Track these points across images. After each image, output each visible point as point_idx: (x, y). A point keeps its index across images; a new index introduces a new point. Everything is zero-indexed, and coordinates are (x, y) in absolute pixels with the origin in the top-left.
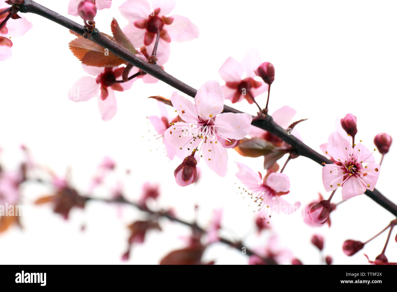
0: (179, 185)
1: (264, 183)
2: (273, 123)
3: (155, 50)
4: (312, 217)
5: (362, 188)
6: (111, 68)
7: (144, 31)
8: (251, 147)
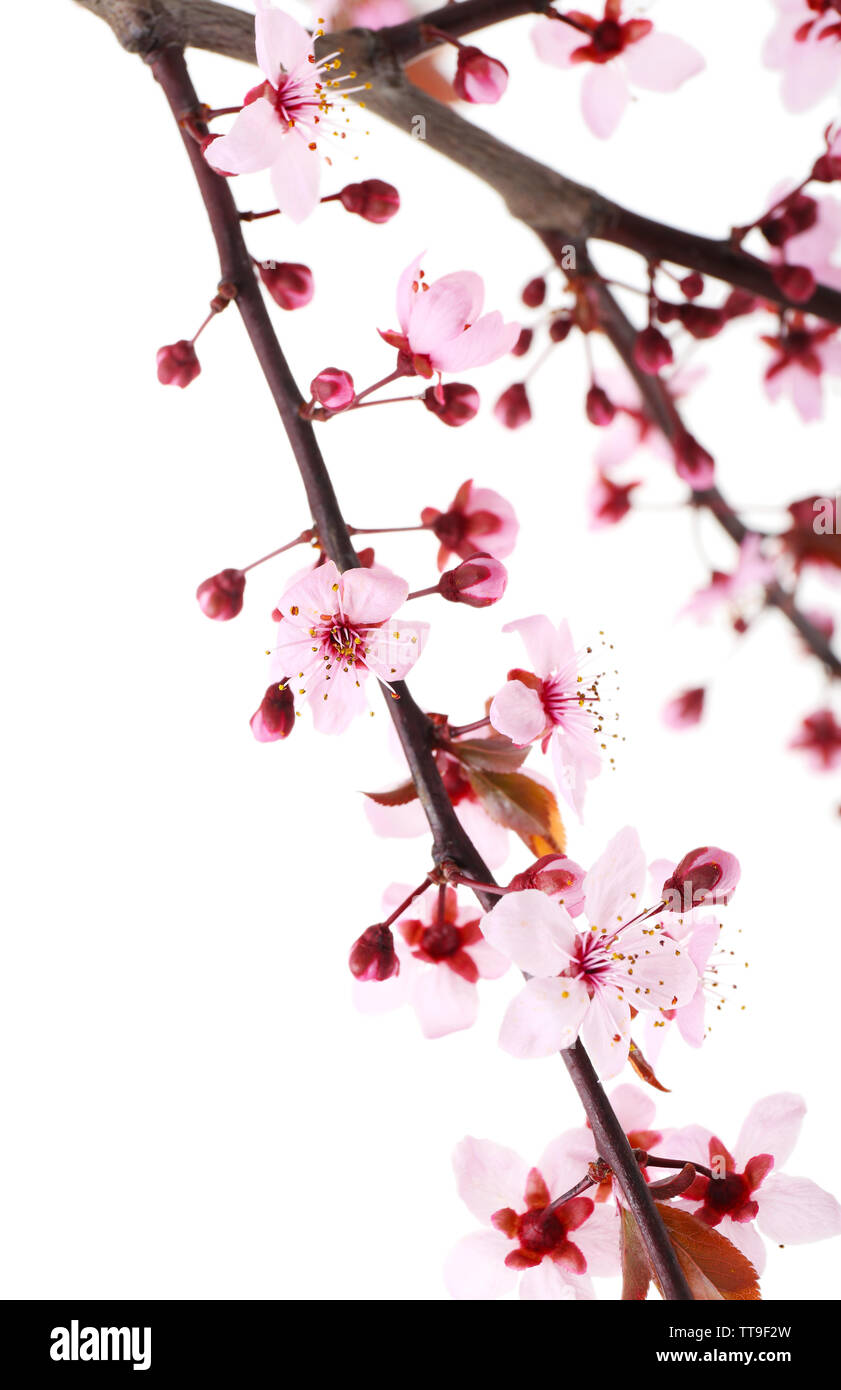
0: (738, 865)
1: (552, 727)
2: (439, 839)
3: (582, 1187)
4: (502, 587)
5: (351, 587)
6: (702, 1213)
7: (573, 1236)
8: (521, 812)
